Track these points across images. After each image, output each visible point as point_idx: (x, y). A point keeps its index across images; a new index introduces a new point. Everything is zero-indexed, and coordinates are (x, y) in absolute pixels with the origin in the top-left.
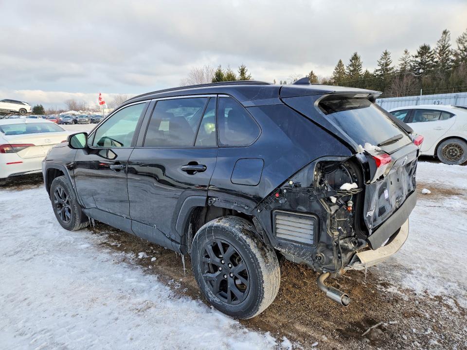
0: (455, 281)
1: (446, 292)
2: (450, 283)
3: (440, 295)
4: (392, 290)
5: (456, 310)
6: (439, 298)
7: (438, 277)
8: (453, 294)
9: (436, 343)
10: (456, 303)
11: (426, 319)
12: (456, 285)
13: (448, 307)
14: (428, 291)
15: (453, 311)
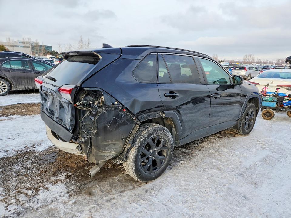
0: (37, 210)
1: (37, 197)
2: (39, 205)
3: (39, 193)
4: (63, 177)
5: (24, 190)
6: (37, 190)
7: (51, 204)
8: (32, 199)
9: (23, 171)
10: (27, 195)
11: (34, 176)
12: (35, 207)
13: (29, 189)
14: (46, 190)
15: (25, 188)
